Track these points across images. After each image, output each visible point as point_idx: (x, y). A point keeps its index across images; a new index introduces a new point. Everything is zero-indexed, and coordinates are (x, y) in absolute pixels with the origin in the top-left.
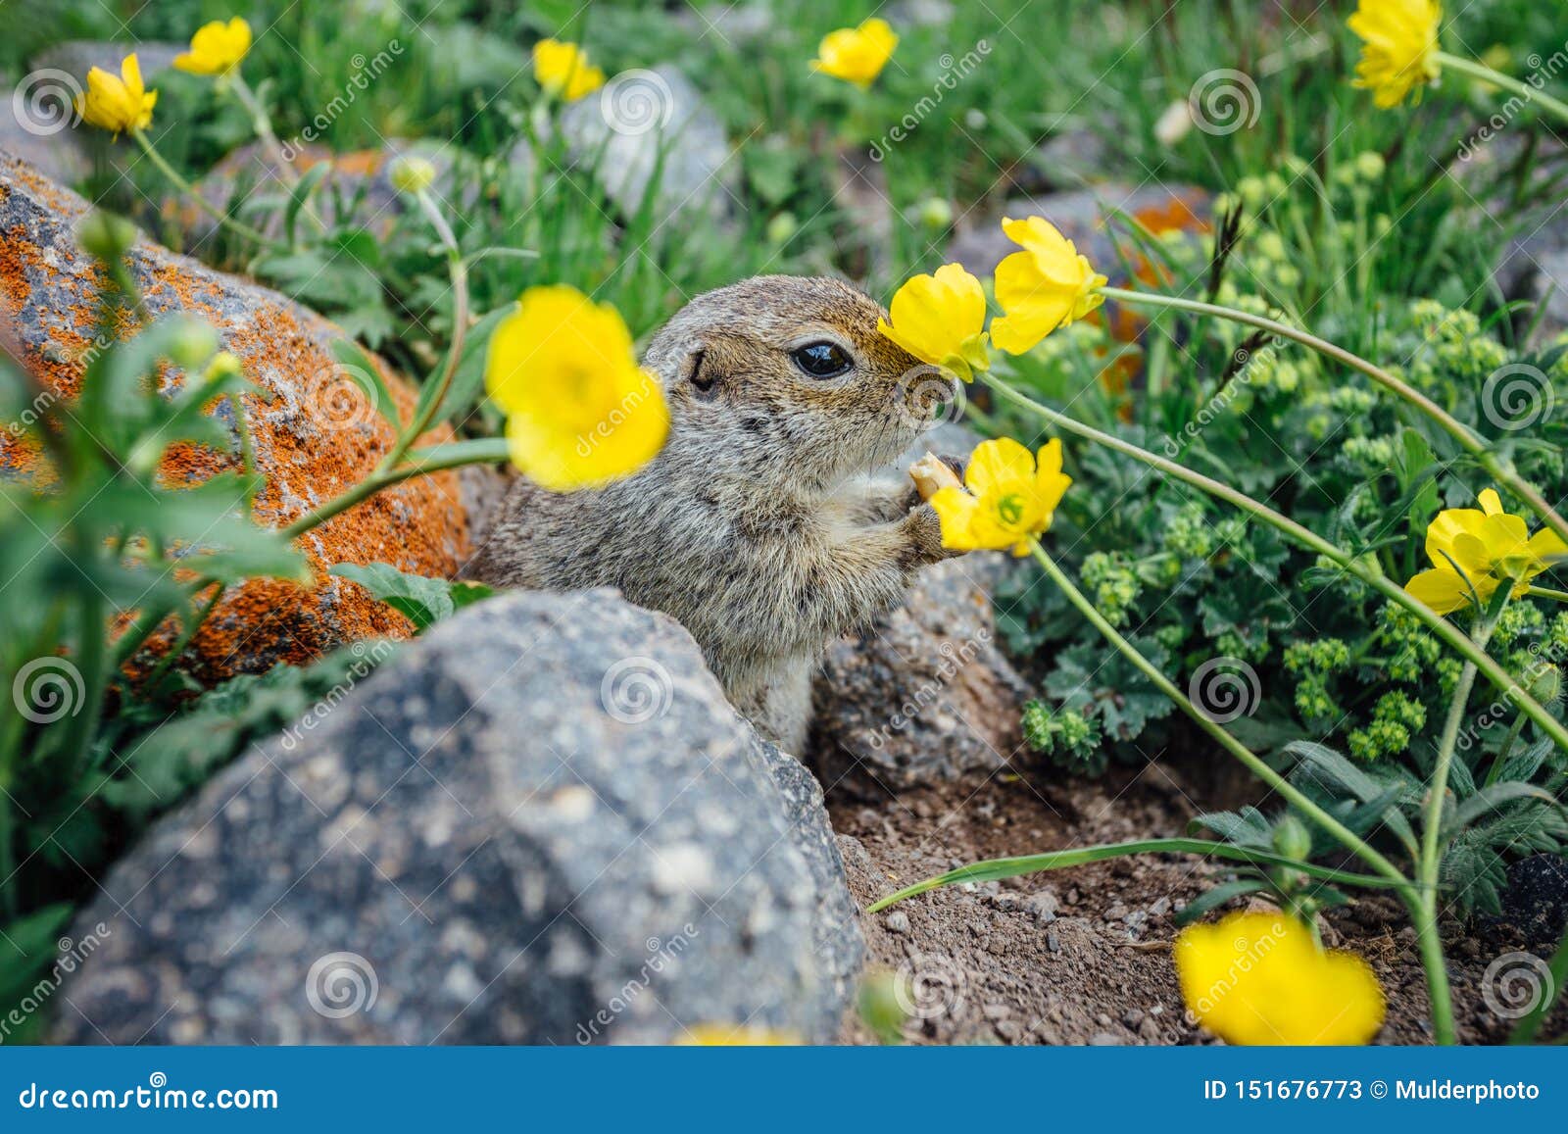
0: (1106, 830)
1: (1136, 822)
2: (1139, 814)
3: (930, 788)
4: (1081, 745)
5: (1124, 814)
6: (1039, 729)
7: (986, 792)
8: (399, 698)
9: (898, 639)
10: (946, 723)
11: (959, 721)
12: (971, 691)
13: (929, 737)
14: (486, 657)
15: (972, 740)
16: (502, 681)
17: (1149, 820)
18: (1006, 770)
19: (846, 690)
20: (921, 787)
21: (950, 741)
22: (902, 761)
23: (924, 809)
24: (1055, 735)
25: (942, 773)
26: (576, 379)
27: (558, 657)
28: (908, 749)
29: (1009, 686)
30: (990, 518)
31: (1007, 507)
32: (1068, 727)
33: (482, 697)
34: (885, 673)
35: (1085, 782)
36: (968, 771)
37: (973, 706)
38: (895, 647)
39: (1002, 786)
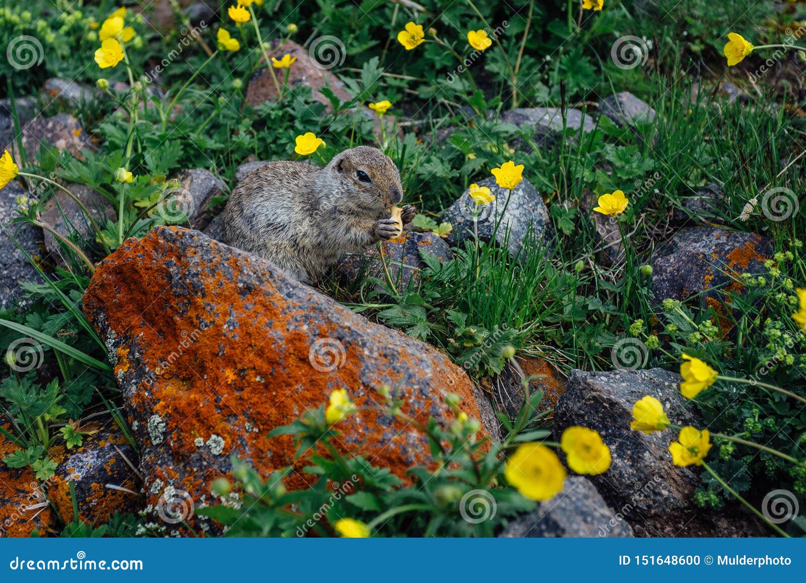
0: (726, 532)
1: (736, 527)
2: (738, 524)
3: (660, 517)
4: (716, 506)
5: (732, 525)
6: (701, 501)
7: (680, 517)
8: (539, 525)
9: (647, 463)
10: (665, 493)
11: (669, 491)
12: (673, 479)
13: (659, 498)
14: (559, 512)
15: (674, 498)
16: (564, 519)
17: (742, 527)
18: (686, 508)
19: (628, 482)
20: (656, 517)
21: (667, 499)
22: (649, 507)
23: (659, 525)
24: (706, 502)
25: (664, 510)
26: (587, 448)
27: (571, 508)
28: (651, 503)
29: (687, 477)
30: (686, 454)
31: (692, 451)
32: (711, 499)
33: (562, 525)
34: (642, 475)
35: (716, 513)
36: (673, 509)
37: (674, 485)
38: (646, 466)
39: (686, 514)
